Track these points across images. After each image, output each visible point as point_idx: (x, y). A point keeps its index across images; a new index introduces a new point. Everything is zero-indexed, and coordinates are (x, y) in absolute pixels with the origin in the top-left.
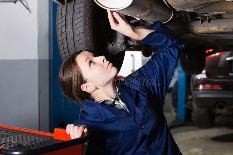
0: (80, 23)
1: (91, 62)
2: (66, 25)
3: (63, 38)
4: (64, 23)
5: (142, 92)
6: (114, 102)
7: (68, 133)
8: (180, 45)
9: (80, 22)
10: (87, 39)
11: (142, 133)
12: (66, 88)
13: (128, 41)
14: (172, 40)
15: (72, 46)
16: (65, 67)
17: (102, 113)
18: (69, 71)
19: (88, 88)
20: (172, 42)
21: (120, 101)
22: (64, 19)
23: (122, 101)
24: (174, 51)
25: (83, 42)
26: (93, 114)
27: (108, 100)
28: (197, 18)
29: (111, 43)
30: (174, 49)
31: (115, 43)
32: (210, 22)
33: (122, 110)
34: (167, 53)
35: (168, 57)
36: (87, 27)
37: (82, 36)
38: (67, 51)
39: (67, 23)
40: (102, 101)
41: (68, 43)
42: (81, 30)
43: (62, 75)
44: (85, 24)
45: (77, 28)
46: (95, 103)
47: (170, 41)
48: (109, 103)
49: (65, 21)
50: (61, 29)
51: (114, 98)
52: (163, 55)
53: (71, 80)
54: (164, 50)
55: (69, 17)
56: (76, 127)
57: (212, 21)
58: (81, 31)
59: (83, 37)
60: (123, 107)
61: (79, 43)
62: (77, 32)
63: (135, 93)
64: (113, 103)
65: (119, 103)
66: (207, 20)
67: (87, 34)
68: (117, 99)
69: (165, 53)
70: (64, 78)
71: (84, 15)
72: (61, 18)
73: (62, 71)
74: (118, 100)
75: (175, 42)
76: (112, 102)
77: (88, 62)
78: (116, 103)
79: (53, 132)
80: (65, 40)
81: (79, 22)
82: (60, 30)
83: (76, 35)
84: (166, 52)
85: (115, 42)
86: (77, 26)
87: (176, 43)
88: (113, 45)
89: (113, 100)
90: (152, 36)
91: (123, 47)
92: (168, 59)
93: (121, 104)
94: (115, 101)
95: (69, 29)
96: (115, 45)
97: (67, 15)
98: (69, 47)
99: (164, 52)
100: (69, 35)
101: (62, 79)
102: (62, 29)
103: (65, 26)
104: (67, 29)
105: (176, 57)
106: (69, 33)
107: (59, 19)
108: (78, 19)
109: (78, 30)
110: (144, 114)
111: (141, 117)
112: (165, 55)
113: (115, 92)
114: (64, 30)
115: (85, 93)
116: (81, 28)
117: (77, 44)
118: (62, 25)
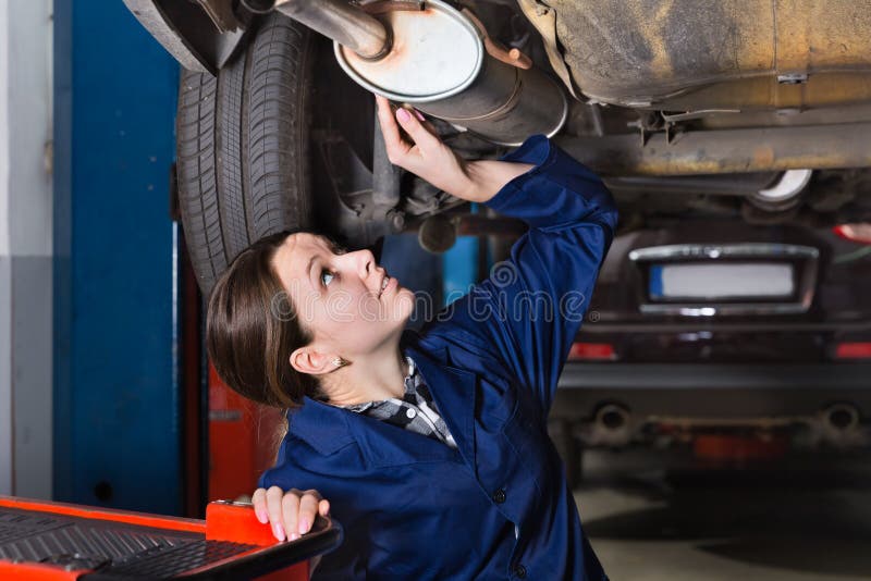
0: (267, 140)
1: (325, 271)
2: (217, 145)
3: (204, 191)
4: (208, 140)
5: (490, 377)
6: (403, 410)
7: (263, 520)
8: (609, 214)
9: (269, 135)
10: (292, 192)
11: (499, 515)
12: (237, 365)
13: (409, 200)
14: (587, 198)
15: (236, 218)
16: (235, 291)
17: (369, 450)
18: (249, 304)
19: (314, 362)
20: (585, 205)
21: (423, 405)
22: (208, 124)
23: (429, 405)
24: (593, 235)
25: (278, 205)
26: (336, 452)
27: (383, 404)
28: (630, 124)
29: (353, 208)
30: (591, 229)
31: (363, 206)
32: (673, 141)
33: (432, 436)
34: (569, 241)
35: (571, 255)
36: (292, 154)
37: (273, 184)
38: (218, 233)
39: (221, 138)
40: (365, 408)
41: (221, 205)
42: (271, 163)
43: (222, 316)
44: (284, 144)
45: (256, 155)
46: (340, 412)
47: (578, 202)
48: (385, 414)
49: (212, 130)
50: (199, 158)
51: (403, 395)
52: (556, 248)
53: (257, 335)
54: (558, 232)
55: (229, 117)
56: (291, 498)
57: (678, 136)
58: (270, 168)
59: (276, 187)
60: (434, 429)
61: (263, 206)
62: (256, 169)
63: (471, 378)
64: (399, 412)
65: (420, 414)
66: (664, 131)
67: (290, 177)
68: (410, 399)
69: (560, 241)
70: (231, 329)
71: (282, 113)
72: (200, 119)
73: (223, 303)
74: (415, 403)
75: (594, 205)
76: (396, 411)
77: (316, 271)
78: (411, 413)
79: (202, 516)
80: (210, 198)
81: (265, 137)
82: (194, 162)
83: (254, 180)
84: (564, 236)
85: (363, 202)
86: (259, 149)
87: (597, 209)
88: (359, 213)
89: (399, 403)
90: (520, 188)
91: (396, 220)
92: (570, 263)
93: (426, 417)
94: (406, 404)
95: (229, 159)
96: (365, 214)
97: (219, 109)
98: (223, 221)
99: (557, 236)
100: (226, 180)
101: (223, 331)
102: (202, 158)
103: (211, 149)
104: (220, 160)
105: (596, 255)
106: (226, 172)
107: (192, 124)
108: (261, 127)
109: (259, 163)
110: (505, 453)
111: (496, 462)
112: (561, 248)
113: (404, 375)
114: (210, 162)
115: (306, 378)
116: (272, 158)
117: (256, 209)
118: (202, 146)
